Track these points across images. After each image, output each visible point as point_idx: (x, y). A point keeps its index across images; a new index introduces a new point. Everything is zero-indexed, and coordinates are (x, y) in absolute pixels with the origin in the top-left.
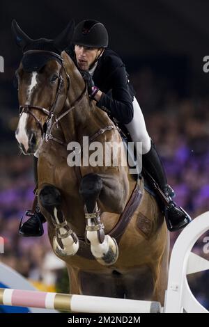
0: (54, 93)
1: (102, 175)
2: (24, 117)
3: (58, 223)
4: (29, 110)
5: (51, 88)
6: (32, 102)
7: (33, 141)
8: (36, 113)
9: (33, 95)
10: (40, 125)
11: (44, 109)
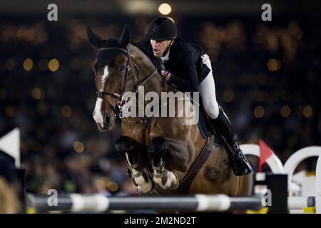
0: (123, 80)
1: (168, 139)
2: (99, 101)
3: (130, 165)
4: (103, 95)
5: (120, 76)
6: (105, 89)
7: (107, 120)
8: (109, 98)
9: (106, 83)
10: (112, 107)
11: (115, 94)
